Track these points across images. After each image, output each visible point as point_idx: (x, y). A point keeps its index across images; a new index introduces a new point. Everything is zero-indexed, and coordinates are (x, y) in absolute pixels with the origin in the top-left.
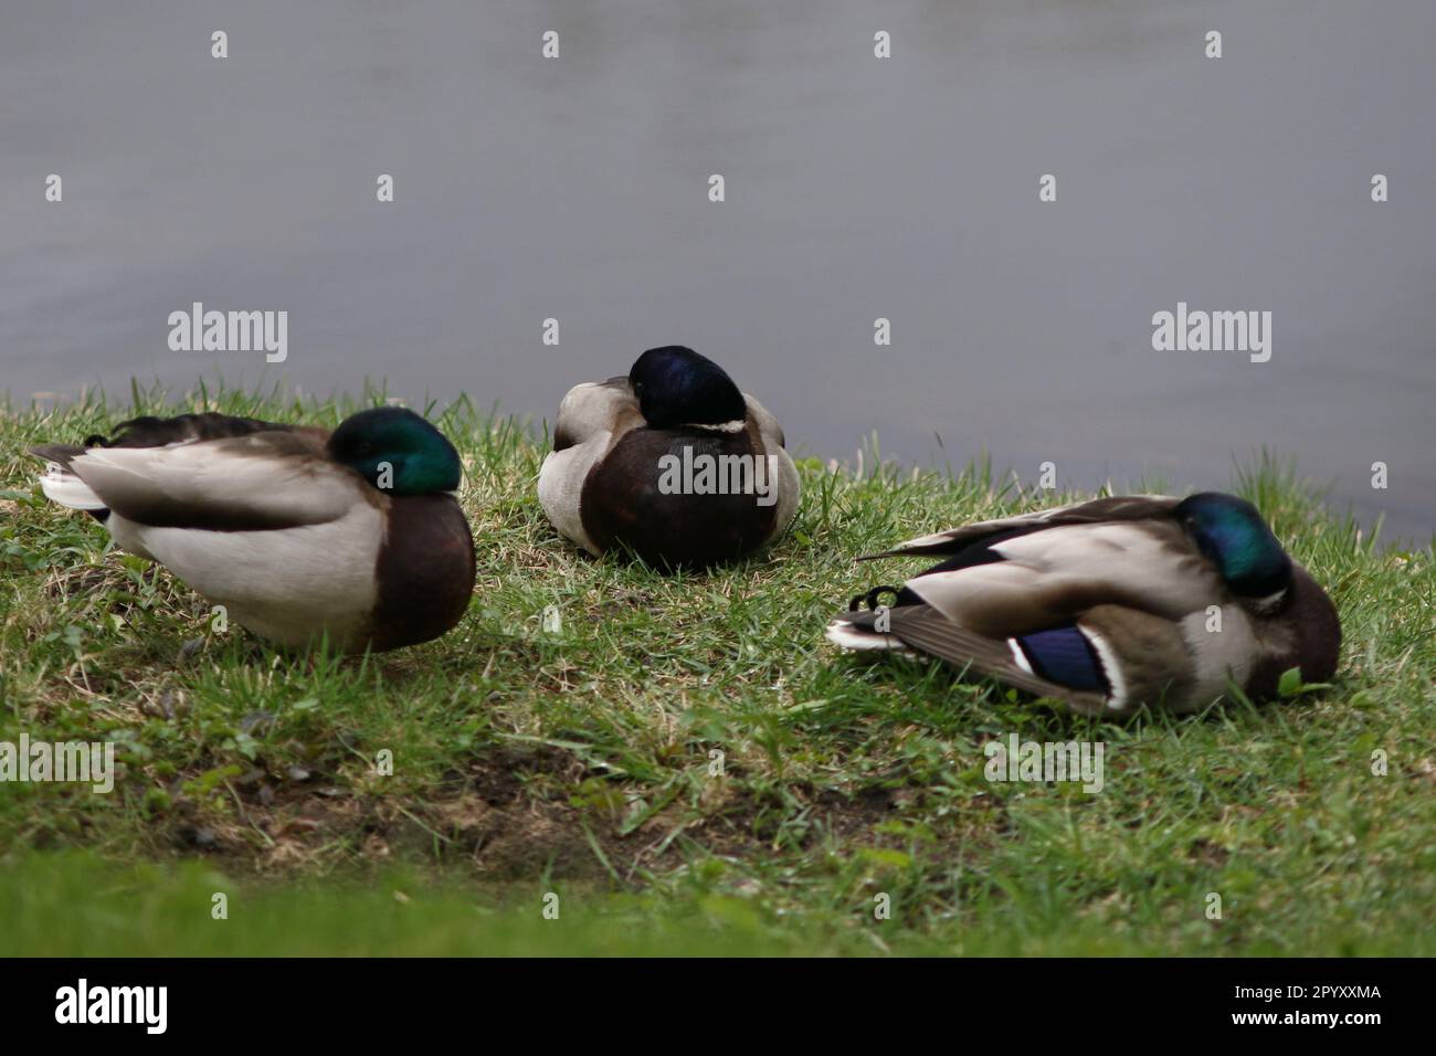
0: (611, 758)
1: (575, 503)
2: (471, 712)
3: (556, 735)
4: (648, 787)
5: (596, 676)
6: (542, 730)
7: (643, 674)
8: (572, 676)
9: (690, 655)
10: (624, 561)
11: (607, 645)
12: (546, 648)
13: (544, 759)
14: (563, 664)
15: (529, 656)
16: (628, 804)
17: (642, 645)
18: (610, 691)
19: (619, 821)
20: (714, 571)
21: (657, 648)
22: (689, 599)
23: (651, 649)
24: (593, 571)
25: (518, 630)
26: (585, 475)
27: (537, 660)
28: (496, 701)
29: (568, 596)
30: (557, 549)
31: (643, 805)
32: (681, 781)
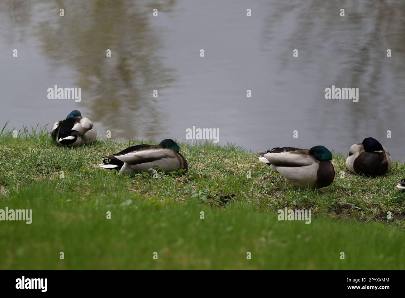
0: (359, 207)
1: (352, 165)
2: (334, 199)
3: (349, 203)
4: (365, 211)
5: (356, 194)
6: (346, 202)
7: (364, 193)
8: (352, 193)
9: (372, 190)
10: (361, 175)
11: (358, 189)
12: (347, 189)
13: (347, 206)
14: (350, 191)
15: (344, 190)
16: (362, 214)
17: (364, 189)
18: (358, 196)
19: (360, 217)
20: (377, 177)
21: (367, 189)
22: (372, 181)
23: (366, 189)
24: (355, 177)
25: (342, 186)
26: (354, 160)
27: (346, 191)
28: (338, 197)
29: (351, 180)
30: (349, 173)
31: (364, 214)
32: (371, 210)
